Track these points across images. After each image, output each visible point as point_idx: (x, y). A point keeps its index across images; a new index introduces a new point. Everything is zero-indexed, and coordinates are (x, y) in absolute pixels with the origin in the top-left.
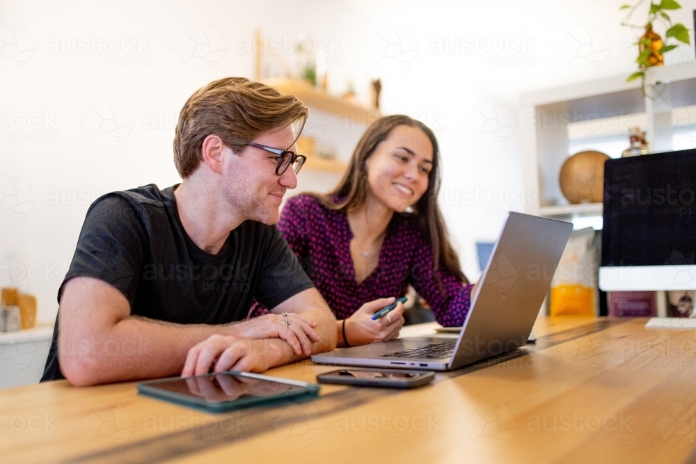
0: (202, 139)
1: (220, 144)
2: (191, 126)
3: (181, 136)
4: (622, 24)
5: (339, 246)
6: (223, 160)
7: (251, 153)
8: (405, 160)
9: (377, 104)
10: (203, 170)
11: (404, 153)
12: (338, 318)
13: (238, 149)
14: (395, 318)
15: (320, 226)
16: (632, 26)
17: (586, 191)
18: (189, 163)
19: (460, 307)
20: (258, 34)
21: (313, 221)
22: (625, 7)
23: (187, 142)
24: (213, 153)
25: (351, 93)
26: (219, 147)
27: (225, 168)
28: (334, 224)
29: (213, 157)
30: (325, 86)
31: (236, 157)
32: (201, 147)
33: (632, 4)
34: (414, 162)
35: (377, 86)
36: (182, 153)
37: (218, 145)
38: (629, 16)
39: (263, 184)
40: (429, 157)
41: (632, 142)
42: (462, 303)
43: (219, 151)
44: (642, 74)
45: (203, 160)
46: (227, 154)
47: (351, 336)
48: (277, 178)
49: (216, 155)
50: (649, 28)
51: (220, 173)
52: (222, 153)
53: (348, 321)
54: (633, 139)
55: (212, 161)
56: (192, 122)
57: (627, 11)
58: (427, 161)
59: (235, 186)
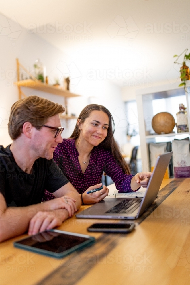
0: (23, 124)
1: (31, 126)
2: (17, 118)
3: (12, 122)
4: (175, 63)
5: (74, 159)
6: (32, 133)
7: (44, 130)
8: (96, 125)
9: (68, 89)
10: (23, 137)
11: (96, 123)
12: (80, 193)
13: (39, 128)
14: (103, 192)
15: (66, 151)
16: (178, 63)
17: (163, 129)
18: (16, 134)
19: (126, 185)
20: (17, 60)
21: (63, 149)
22: (175, 56)
23: (15, 125)
24: (27, 130)
25: (57, 84)
26: (30, 127)
27: (33, 136)
28: (71, 150)
29: (27, 131)
30: (47, 82)
31: (38, 131)
32: (22, 127)
33: (178, 55)
34: (100, 126)
35: (68, 81)
36: (13, 130)
37: (29, 126)
38: (177, 59)
39: (49, 142)
40: (107, 123)
41: (180, 109)
42: (127, 184)
43: (30, 129)
44: (184, 84)
45: (22, 132)
46: (34, 130)
47: (85, 200)
48: (54, 139)
49: (28, 130)
50: (184, 64)
51: (30, 138)
52: (31, 130)
53: (83, 194)
54: (181, 108)
55: (27, 133)
56: (17, 116)
57: (176, 58)
58: (106, 125)
59: (37, 144)
